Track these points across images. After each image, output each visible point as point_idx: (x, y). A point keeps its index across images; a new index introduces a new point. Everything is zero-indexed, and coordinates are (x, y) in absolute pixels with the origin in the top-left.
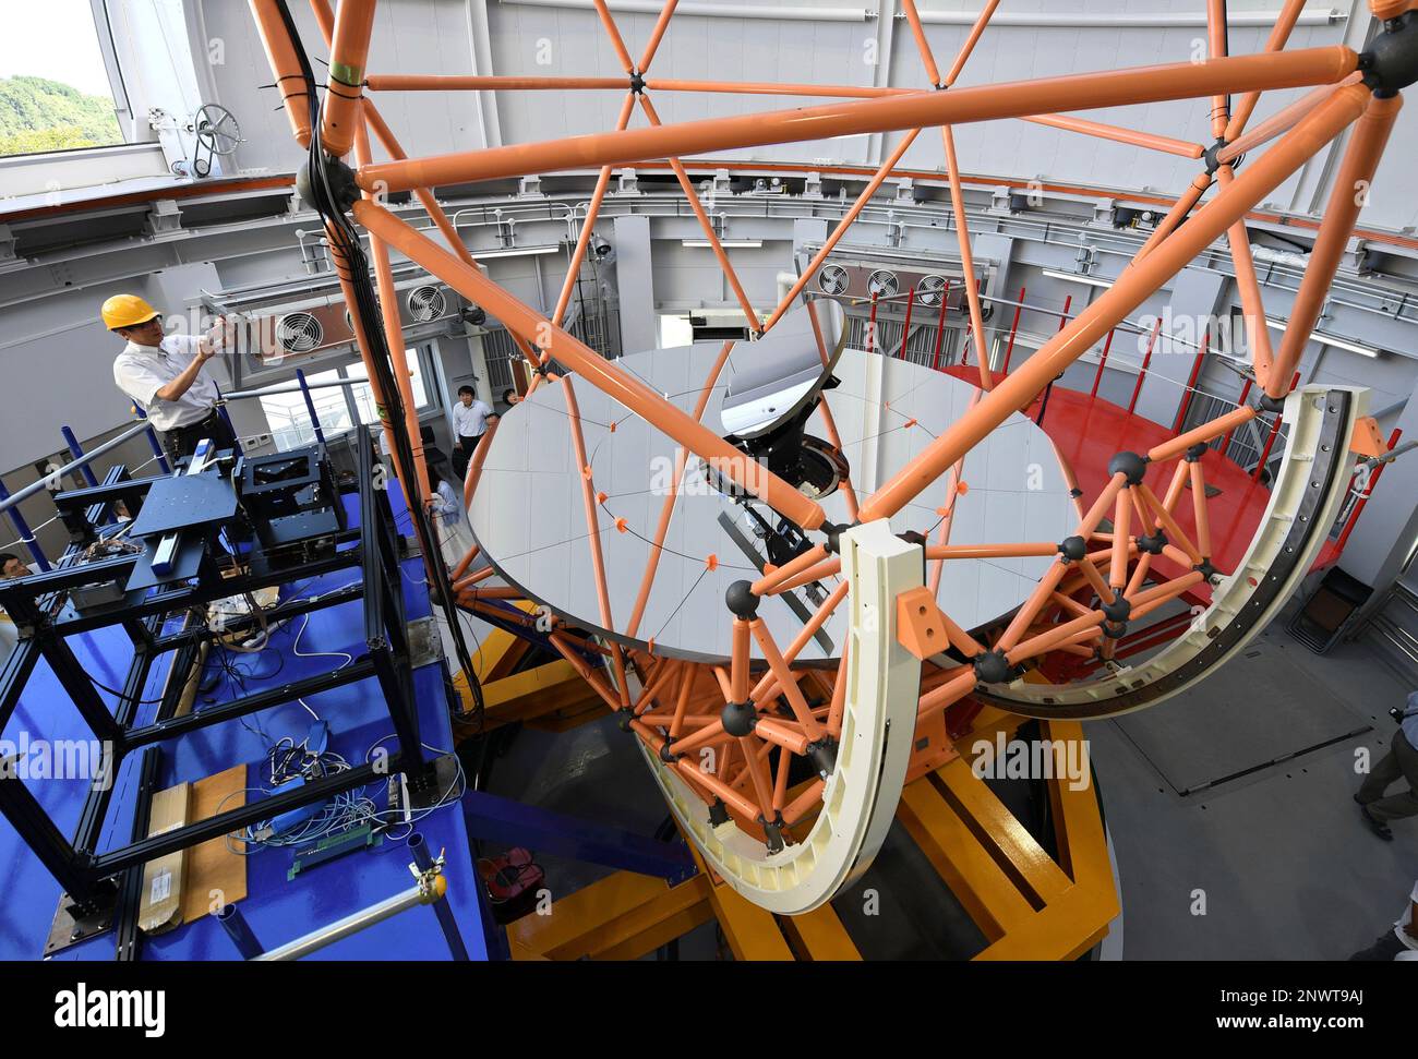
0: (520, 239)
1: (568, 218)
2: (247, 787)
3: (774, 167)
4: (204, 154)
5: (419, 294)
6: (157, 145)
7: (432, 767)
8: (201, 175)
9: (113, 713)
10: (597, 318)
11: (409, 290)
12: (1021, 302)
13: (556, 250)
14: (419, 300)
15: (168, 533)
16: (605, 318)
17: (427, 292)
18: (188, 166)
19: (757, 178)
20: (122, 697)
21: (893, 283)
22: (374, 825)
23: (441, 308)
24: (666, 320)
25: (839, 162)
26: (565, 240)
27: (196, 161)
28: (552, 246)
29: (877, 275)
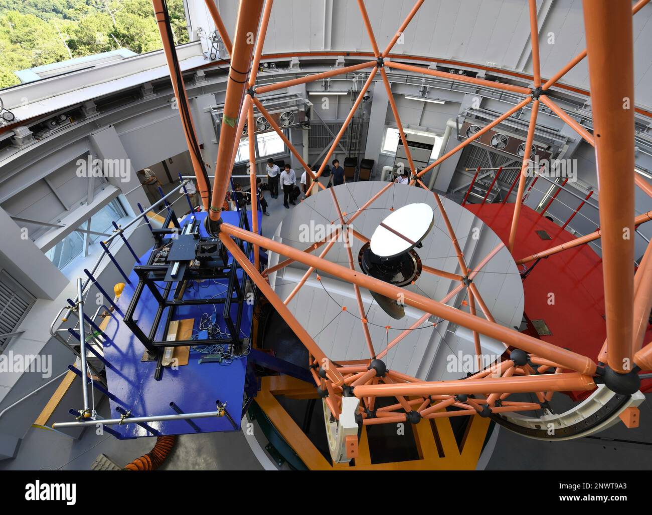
0: (332, 87)
1: (354, 80)
2: (193, 328)
3: (462, 64)
4: (214, 51)
5: (285, 115)
6: (199, 42)
7: (241, 343)
8: (212, 60)
9: (162, 295)
10: (358, 126)
11: (281, 113)
12: (563, 186)
13: (346, 94)
14: (285, 117)
15: (177, 261)
16: (362, 126)
17: (288, 114)
18: (208, 55)
19: (451, 69)
20: (165, 289)
21: (505, 142)
22: (223, 355)
23: (292, 120)
24: (390, 130)
25: (499, 67)
26: (351, 90)
27: (211, 54)
28: (345, 91)
29: (498, 136)
